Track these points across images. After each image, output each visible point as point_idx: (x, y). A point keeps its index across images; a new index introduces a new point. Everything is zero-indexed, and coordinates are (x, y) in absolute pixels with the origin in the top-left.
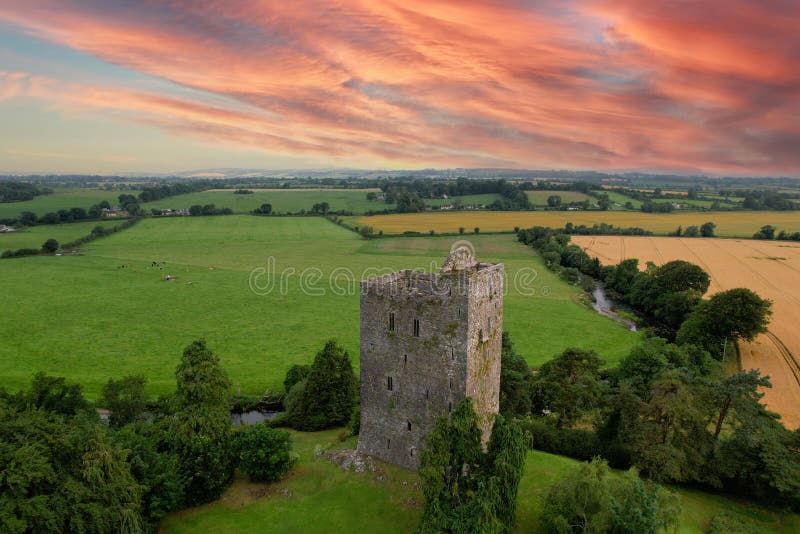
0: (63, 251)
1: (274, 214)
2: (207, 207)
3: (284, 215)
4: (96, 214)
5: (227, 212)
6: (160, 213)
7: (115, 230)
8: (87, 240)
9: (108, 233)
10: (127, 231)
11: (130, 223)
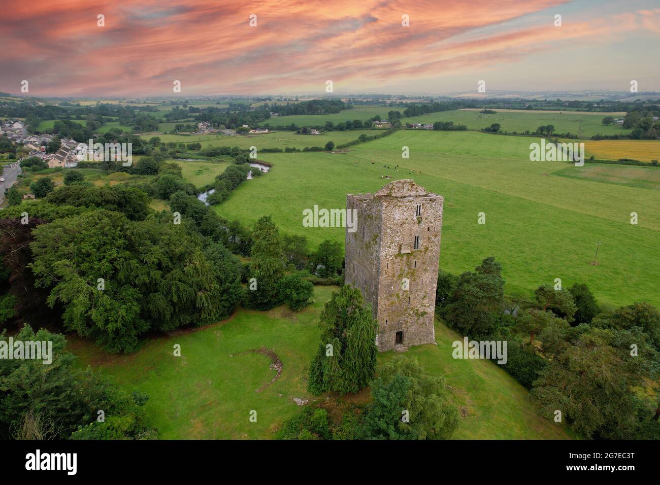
0: (337, 150)
1: (501, 133)
2: (447, 124)
3: (510, 134)
4: (368, 125)
5: (462, 129)
6: (411, 126)
7: (376, 138)
8: (354, 143)
9: (370, 139)
10: (384, 138)
11: (388, 133)
